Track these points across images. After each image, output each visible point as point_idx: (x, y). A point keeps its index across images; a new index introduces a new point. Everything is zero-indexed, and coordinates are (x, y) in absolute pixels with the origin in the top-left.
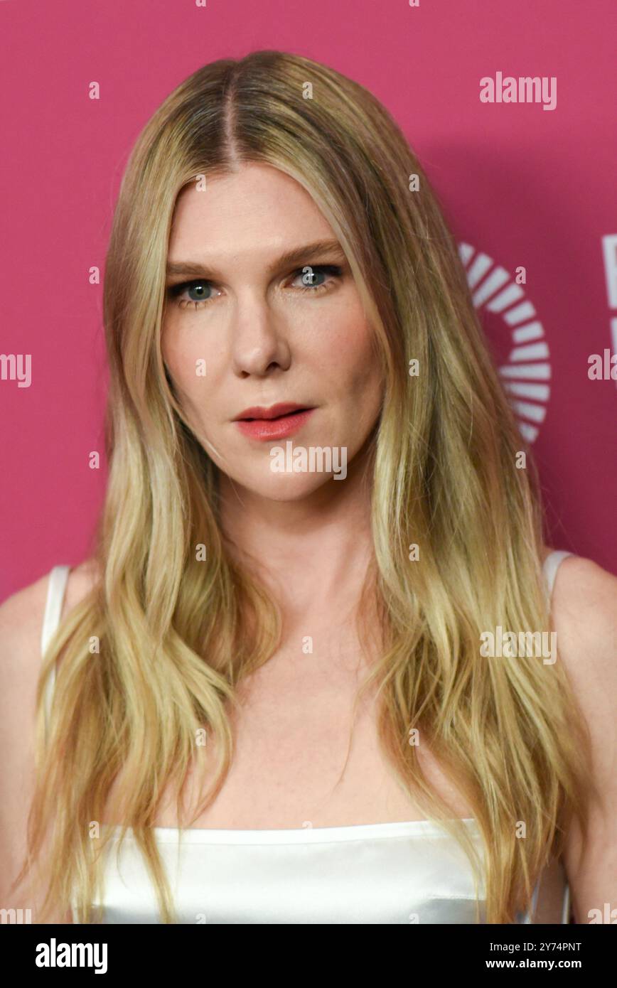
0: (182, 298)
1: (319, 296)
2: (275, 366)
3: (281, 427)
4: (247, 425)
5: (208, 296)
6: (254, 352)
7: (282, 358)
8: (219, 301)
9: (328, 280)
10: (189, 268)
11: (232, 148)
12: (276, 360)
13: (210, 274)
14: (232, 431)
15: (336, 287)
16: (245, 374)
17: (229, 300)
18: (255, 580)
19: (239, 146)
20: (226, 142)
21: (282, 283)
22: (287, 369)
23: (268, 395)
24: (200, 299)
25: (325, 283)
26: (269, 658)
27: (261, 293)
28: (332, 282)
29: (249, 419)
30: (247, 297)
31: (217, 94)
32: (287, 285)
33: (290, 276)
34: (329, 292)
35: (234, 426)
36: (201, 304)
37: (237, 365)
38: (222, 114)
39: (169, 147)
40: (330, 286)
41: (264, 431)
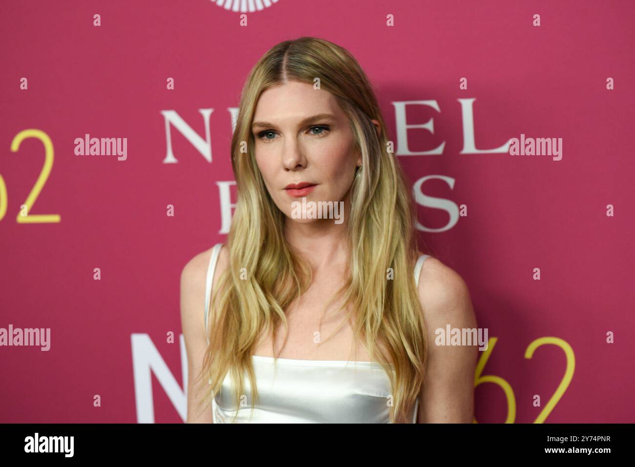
0: (264, 138)
1: (320, 138)
2: (299, 166)
3: (303, 192)
4: (289, 191)
5: (274, 137)
6: (290, 161)
7: (303, 163)
8: (278, 139)
9: (323, 132)
10: (266, 125)
11: (284, 74)
12: (300, 164)
13: (274, 127)
14: (284, 193)
15: (327, 135)
16: (287, 170)
17: (283, 138)
18: (299, 256)
19: (288, 73)
20: (283, 72)
21: (305, 132)
22: (305, 167)
23: (297, 178)
24: (271, 138)
25: (322, 132)
26: (309, 288)
27: (295, 135)
28: (325, 132)
29: (289, 188)
30: (289, 137)
31: (280, 53)
32: (307, 133)
33: (308, 129)
34: (324, 136)
35: (284, 191)
36: (271, 140)
37: (284, 166)
38: (282, 60)
39: (259, 73)
40: (325, 134)
41: (296, 192)
